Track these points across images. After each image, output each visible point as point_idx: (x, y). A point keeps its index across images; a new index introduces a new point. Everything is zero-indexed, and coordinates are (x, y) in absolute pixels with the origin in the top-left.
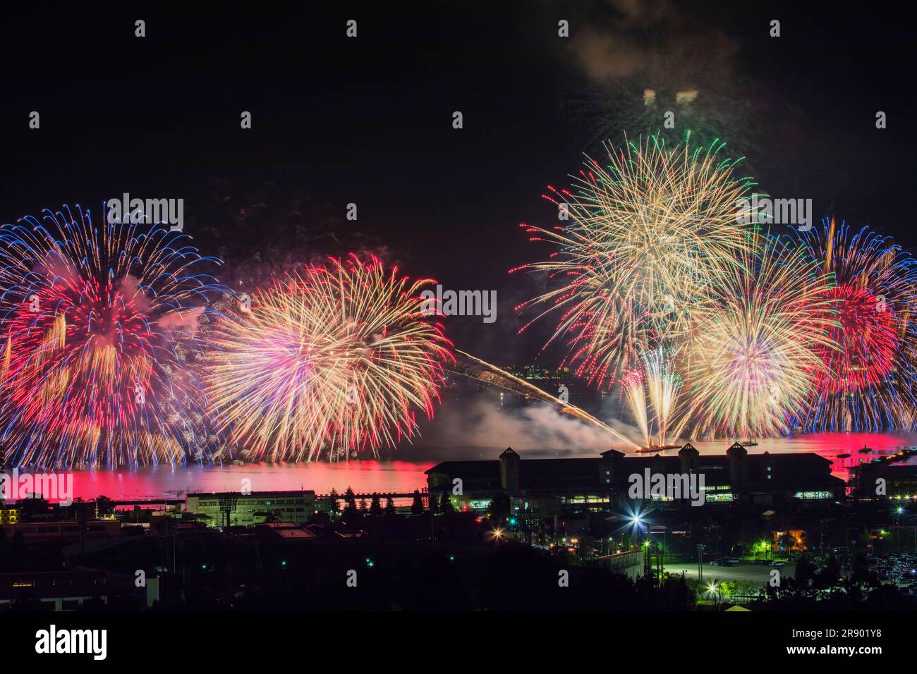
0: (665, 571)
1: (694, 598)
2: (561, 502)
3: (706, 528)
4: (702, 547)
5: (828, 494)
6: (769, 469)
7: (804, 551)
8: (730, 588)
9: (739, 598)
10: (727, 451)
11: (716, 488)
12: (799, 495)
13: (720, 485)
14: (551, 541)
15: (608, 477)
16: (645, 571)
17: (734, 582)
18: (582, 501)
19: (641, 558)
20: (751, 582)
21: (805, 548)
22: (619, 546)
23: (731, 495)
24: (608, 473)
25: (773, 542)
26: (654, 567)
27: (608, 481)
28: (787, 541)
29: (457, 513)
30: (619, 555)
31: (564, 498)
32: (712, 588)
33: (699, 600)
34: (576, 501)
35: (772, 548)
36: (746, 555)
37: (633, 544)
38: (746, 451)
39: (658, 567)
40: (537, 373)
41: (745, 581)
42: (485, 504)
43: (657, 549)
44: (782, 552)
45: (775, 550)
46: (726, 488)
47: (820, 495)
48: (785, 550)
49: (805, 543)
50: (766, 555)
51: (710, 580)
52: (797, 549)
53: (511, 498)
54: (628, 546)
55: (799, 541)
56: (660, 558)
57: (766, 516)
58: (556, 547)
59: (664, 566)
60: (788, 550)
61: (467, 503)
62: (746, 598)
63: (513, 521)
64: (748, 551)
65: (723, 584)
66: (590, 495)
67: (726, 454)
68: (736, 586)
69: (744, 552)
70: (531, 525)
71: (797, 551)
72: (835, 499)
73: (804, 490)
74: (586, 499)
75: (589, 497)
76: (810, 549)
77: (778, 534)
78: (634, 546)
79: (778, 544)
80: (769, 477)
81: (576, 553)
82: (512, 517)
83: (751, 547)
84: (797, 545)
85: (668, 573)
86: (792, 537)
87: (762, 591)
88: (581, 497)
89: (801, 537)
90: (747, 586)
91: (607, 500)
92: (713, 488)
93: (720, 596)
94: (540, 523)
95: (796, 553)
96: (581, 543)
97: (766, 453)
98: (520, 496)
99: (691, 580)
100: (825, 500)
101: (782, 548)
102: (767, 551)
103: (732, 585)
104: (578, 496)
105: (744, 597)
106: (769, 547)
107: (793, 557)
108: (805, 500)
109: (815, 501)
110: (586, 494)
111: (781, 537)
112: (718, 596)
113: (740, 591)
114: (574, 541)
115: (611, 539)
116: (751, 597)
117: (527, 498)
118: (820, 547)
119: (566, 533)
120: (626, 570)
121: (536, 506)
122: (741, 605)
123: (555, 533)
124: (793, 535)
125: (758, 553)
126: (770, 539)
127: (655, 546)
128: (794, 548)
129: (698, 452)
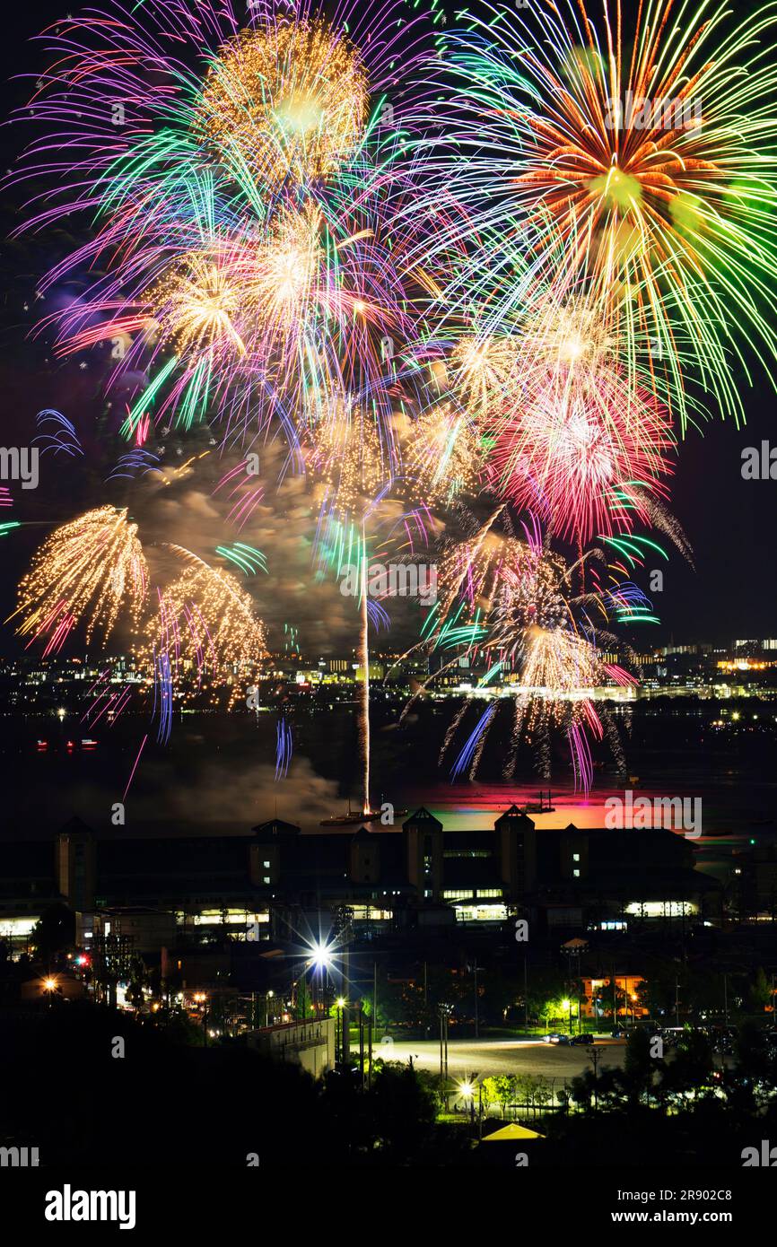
0: (375, 1057)
1: (433, 1110)
2: (175, 921)
3: (454, 971)
4: (448, 1009)
5: (689, 908)
6: (576, 857)
7: (644, 1017)
8: (501, 1090)
9: (519, 1110)
10: (497, 824)
11: (475, 894)
12: (635, 908)
13: (483, 888)
14: (154, 998)
15: (266, 872)
16: (337, 1058)
17: (509, 1077)
18: (217, 920)
19: (329, 1029)
20: (541, 1076)
21: (646, 1012)
22: (287, 1007)
23: (503, 908)
24: (267, 864)
25: (583, 1000)
26: (355, 1048)
27: (267, 880)
28: (610, 996)
30: (288, 1026)
31: (181, 913)
32: (465, 1092)
33: (440, 1113)
34: (204, 920)
35: (581, 1012)
36: (532, 1024)
37: (315, 1003)
38: (532, 824)
39: (362, 1049)
40: (130, 670)
41: (529, 1076)
42: (24, 927)
43: (362, 1013)
44: (602, 1019)
45: (588, 1015)
46: (494, 893)
47: (675, 909)
48: (607, 1015)
49: (644, 1001)
50: (571, 1025)
51: (461, 1074)
52: (629, 1012)
53: (78, 914)
54: (304, 1008)
55: (634, 997)
56: (366, 1030)
57: (570, 949)
58: (164, 1012)
59: (374, 1047)
60: (612, 1015)
62: (531, 1110)
63: (82, 961)
64: (536, 1017)
65: (488, 1082)
66: (233, 907)
67: (493, 828)
68: (513, 1085)
69: (528, 1018)
70: (116, 966)
71: (630, 1017)
72: (702, 915)
73: (642, 899)
74: (225, 914)
75: (231, 911)
76: (655, 1014)
77: (597, 983)
78: (316, 1006)
79: (593, 1004)
80: (577, 873)
81: (204, 1020)
82: (80, 952)
83: (542, 1010)
84: (631, 1005)
85: (380, 1061)
86: (619, 990)
87: (563, 1097)
88: (214, 912)
89: (637, 990)
90: (534, 1086)
92: (469, 894)
93: (481, 1106)
94: (134, 961)
95: (629, 1022)
96: (212, 1002)
97: (571, 827)
98: (96, 910)
99: (425, 1074)
100: (683, 919)
101: (601, 1012)
102: (573, 1018)
103: (505, 1083)
104: (209, 909)
105: (528, 1106)
106: (575, 1009)
107: (621, 1030)
108: (644, 919)
109: (663, 920)
110: (224, 907)
111: (599, 990)
112: (477, 1105)
113: (520, 1096)
114: (200, 997)
115: (271, 993)
116: (540, 1107)
117: (111, 915)
118: (674, 1009)
119: (184, 982)
120: (301, 1054)
121: (127, 929)
122: (521, 1124)
123: (162, 984)
124: (623, 986)
125: (555, 1021)
126: (579, 994)
127: (356, 1007)
128: (624, 1011)
129: (441, 826)
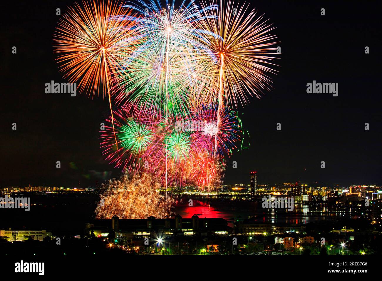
3: (184, 244)
4: (183, 250)
5: (226, 232)
6: (206, 223)
7: (218, 252)
10: (192, 217)
12: (216, 233)
13: (189, 229)
14: (129, 248)
15: (150, 226)
18: (141, 234)
21: (218, 251)
22: (153, 250)
23: (193, 232)
24: (150, 224)
25: (207, 249)
27: (150, 227)
28: (212, 248)
29: (97, 237)
31: (134, 233)
34: (138, 234)
35: (207, 251)
36: (197, 253)
37: (158, 249)
38: (198, 217)
42: (106, 235)
46: (191, 230)
47: (224, 233)
49: (218, 249)
50: (205, 254)
53: (116, 233)
54: (156, 250)
55: (216, 249)
58: (131, 250)
60: (212, 252)
61: (100, 234)
63: (116, 241)
66: (144, 232)
69: (197, 252)
70: (122, 242)
72: (229, 234)
73: (218, 231)
74: (142, 233)
76: (220, 251)
77: (209, 246)
80: (206, 226)
81: (138, 252)
82: (116, 239)
83: (200, 250)
84: (215, 250)
86: (213, 247)
89: (217, 247)
91: (149, 234)
92: (187, 230)
94: (126, 241)
95: (215, 253)
96: (140, 249)
97: (205, 218)
98: (119, 232)
100: (225, 235)
101: (210, 251)
102: (205, 252)
104: (139, 232)
106: (205, 250)
108: (218, 234)
109: (222, 234)
110: (142, 232)
111: (210, 247)
114: (138, 248)
115: (150, 247)
117: (122, 232)
118: (223, 250)
119: (135, 245)
121: (124, 236)
123: (131, 245)
125: (202, 253)
127: (166, 250)
128: (214, 251)
129: (182, 217)
